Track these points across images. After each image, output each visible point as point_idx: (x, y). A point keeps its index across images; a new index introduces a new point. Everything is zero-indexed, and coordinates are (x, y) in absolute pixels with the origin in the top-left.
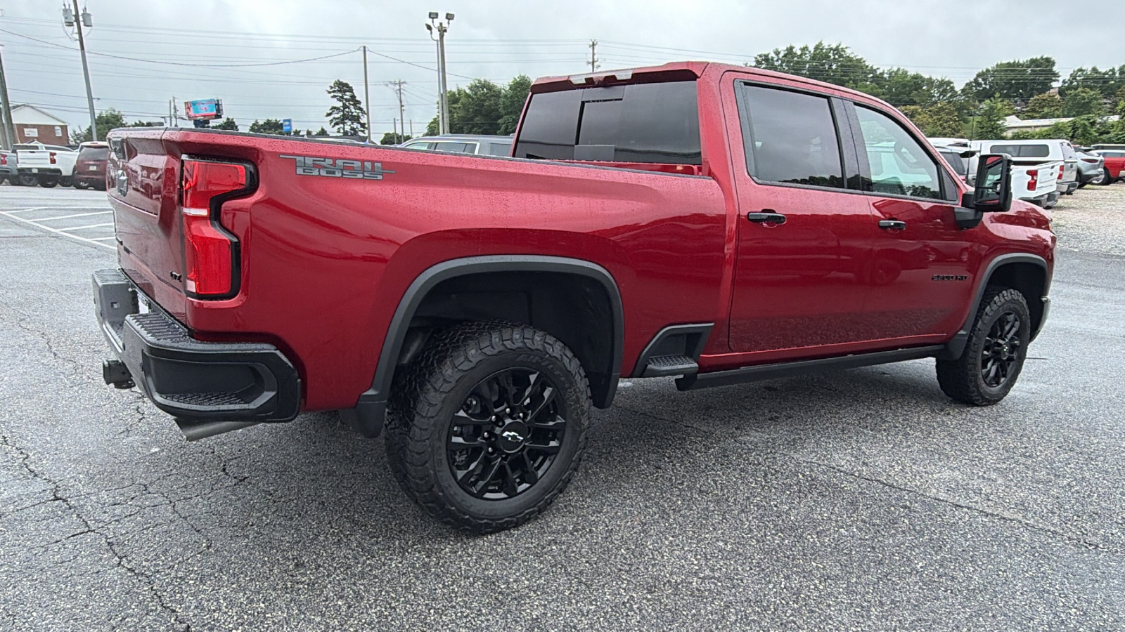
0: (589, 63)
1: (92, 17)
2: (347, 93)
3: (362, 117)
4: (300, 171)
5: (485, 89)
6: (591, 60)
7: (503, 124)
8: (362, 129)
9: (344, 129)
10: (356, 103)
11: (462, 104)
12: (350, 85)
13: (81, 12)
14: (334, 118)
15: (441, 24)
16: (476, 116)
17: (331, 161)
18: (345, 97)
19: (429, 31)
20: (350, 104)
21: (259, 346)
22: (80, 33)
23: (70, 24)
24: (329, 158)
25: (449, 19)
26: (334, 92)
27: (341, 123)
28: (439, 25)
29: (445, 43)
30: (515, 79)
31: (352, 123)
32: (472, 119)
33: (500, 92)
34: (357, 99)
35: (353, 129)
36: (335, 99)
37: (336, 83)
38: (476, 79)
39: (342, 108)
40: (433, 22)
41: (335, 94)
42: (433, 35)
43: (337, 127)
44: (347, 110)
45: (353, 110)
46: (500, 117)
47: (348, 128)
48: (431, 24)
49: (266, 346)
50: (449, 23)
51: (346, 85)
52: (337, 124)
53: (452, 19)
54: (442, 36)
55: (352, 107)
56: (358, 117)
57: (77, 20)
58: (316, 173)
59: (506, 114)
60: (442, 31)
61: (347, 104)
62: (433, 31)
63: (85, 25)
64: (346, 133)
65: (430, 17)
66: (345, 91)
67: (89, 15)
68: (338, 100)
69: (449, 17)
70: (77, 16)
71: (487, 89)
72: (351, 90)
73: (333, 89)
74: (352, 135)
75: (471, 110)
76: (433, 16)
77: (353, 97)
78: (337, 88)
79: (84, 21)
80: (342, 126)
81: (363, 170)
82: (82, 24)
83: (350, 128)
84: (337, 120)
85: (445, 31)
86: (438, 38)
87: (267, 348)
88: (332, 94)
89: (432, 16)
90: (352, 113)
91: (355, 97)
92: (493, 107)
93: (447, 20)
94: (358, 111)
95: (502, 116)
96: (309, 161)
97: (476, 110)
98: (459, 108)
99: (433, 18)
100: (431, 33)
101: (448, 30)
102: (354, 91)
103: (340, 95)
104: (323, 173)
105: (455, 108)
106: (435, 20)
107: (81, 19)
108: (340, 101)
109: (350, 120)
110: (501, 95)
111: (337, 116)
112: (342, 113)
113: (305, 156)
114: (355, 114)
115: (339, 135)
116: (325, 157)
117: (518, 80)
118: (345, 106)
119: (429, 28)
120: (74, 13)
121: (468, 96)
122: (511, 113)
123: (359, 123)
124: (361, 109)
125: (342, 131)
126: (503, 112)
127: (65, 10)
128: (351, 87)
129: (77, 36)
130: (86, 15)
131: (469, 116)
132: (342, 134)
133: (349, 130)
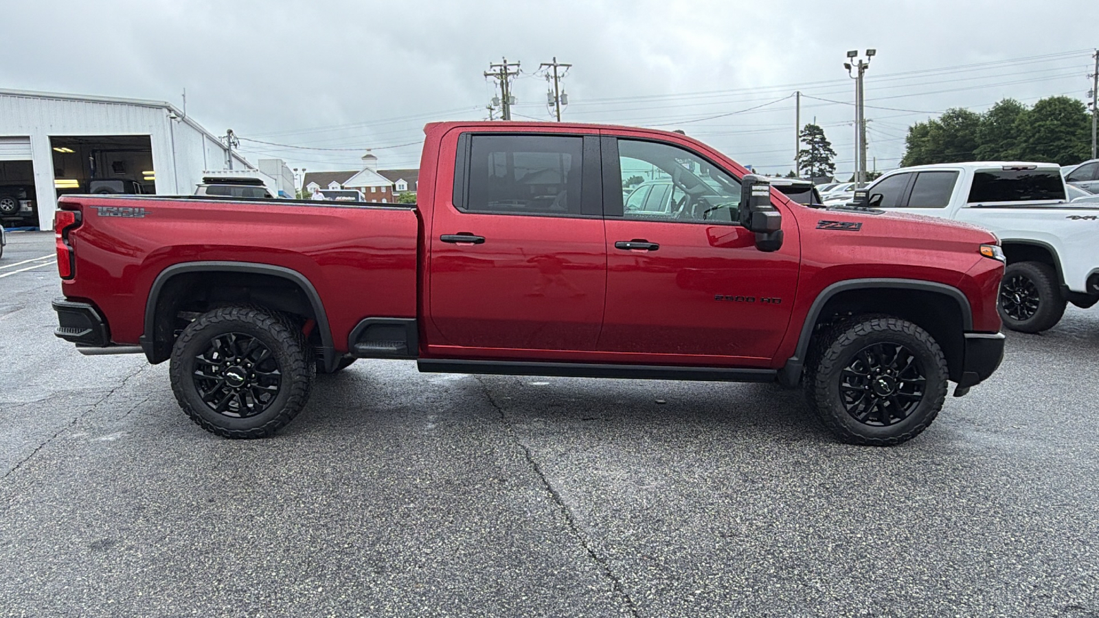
0: (1092, 76)
1: (568, 97)
2: (817, 136)
3: (830, 158)
4: (100, 214)
5: (960, 119)
6: (1094, 73)
7: (978, 154)
8: (830, 170)
9: (812, 171)
10: (825, 144)
11: (932, 136)
12: (821, 128)
13: (560, 94)
14: (803, 161)
15: (861, 61)
16: (948, 148)
17: (116, 209)
18: (815, 140)
19: (848, 70)
20: (820, 146)
21: (82, 304)
22: (558, 111)
23: (552, 104)
24: (115, 207)
25: (870, 55)
26: (804, 135)
27: (809, 165)
28: (858, 63)
29: (864, 80)
30: (997, 104)
31: (821, 165)
32: (942, 152)
33: (978, 119)
34: (827, 140)
35: (820, 170)
36: (805, 143)
37: (807, 127)
38: (950, 109)
39: (811, 151)
40: (852, 61)
41: (805, 138)
42: (851, 74)
43: (805, 169)
44: (816, 152)
45: (822, 152)
46: (976, 147)
47: (816, 169)
48: (850, 63)
49: (85, 304)
50: (869, 59)
51: (817, 128)
52: (805, 166)
53: (874, 54)
54: (861, 73)
55: (821, 149)
56: (827, 158)
57: (557, 101)
58: (108, 215)
59: (983, 143)
60: (863, 67)
61: (817, 146)
62: (852, 70)
63: (563, 104)
64: (813, 175)
65: (848, 56)
66: (816, 134)
67: (566, 95)
68: (807, 143)
69: (870, 53)
70: (557, 98)
71: (962, 118)
72: (821, 132)
73: (803, 133)
74: (820, 176)
75: (941, 142)
76: (852, 54)
77: (823, 139)
78: (807, 132)
79: (562, 101)
80: (810, 168)
81: (133, 212)
82: (560, 103)
83: (818, 169)
84: (805, 163)
85: (866, 67)
86: (857, 76)
87: (85, 305)
88: (803, 138)
89: (850, 55)
90: (821, 154)
91: (825, 139)
92: (967, 138)
93: (868, 57)
94: (826, 152)
95: (979, 146)
96: (105, 209)
97: (949, 141)
98: (928, 141)
99: (852, 57)
100: (850, 72)
101: (869, 65)
102: (824, 134)
103: (810, 138)
104: (112, 215)
105: (924, 142)
106: (854, 58)
107: (560, 99)
108: (810, 144)
109: (818, 162)
110: (980, 123)
111: (805, 159)
112: (811, 156)
113: (102, 206)
114: (824, 155)
115: (806, 176)
116: (113, 207)
117: (1001, 104)
118: (814, 149)
119: (848, 66)
120: (555, 95)
121: (939, 127)
122: (990, 141)
123: (827, 164)
124: (830, 150)
125: (810, 173)
126: (980, 141)
127: (549, 94)
128: (822, 130)
129: (556, 113)
130: (564, 96)
131: (938, 149)
132: (809, 176)
133: (816, 172)
